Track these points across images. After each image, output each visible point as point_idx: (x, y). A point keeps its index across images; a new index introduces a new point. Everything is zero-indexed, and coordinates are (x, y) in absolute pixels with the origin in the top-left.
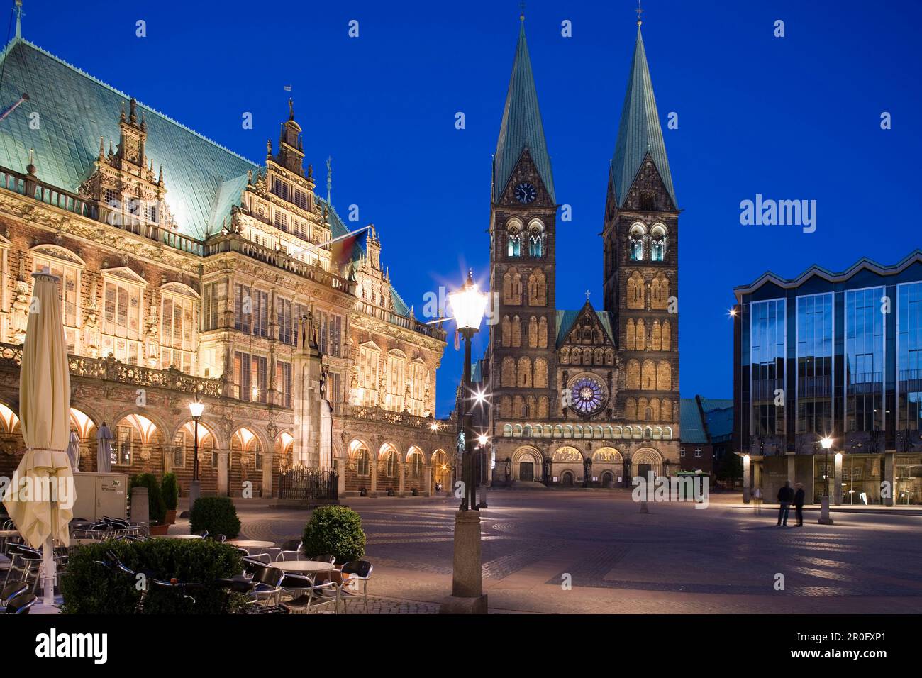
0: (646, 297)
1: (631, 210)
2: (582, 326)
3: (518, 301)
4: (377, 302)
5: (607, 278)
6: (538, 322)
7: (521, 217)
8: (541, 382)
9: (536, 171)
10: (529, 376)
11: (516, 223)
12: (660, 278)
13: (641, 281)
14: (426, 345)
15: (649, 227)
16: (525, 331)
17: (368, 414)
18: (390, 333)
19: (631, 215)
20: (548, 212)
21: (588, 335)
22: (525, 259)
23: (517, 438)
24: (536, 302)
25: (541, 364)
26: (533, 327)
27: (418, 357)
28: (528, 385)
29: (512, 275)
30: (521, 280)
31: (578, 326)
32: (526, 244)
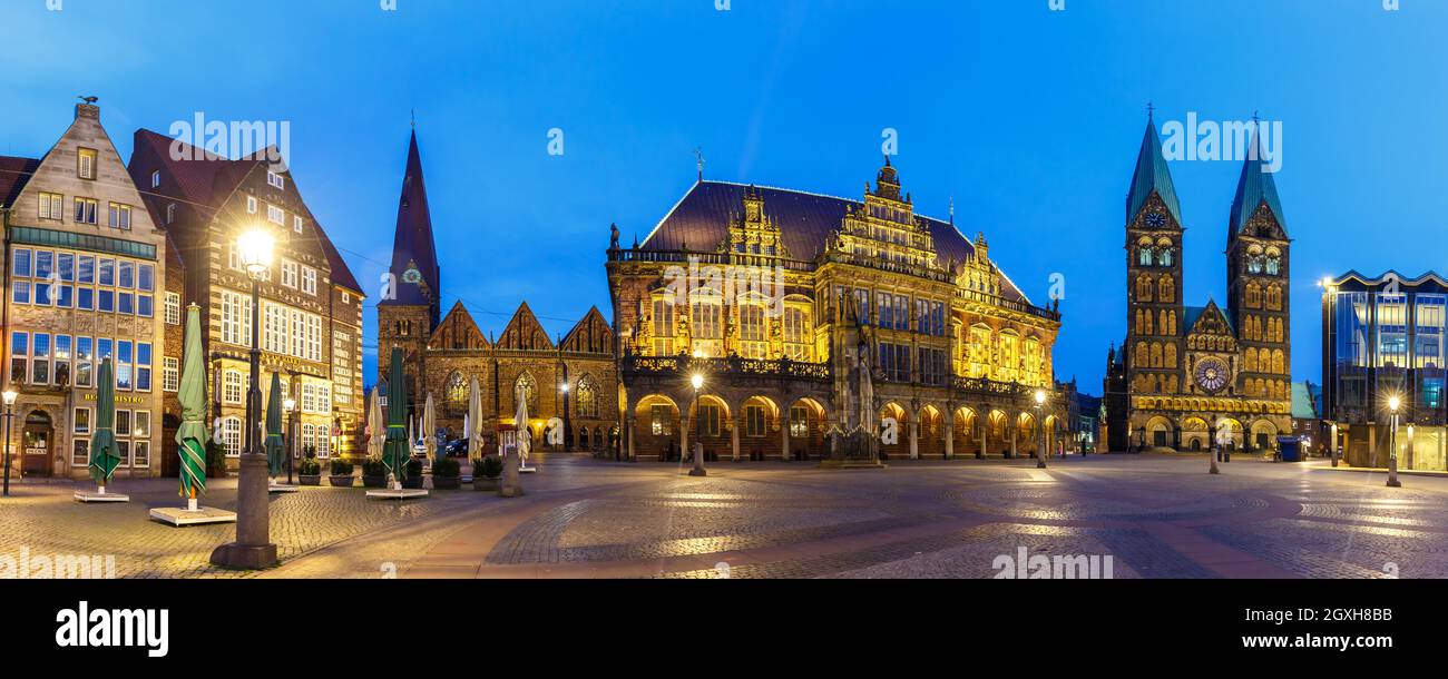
0: (1262, 300)
1: (1249, 236)
2: (1206, 318)
3: (1149, 298)
4: (986, 290)
5: (1229, 284)
6: (1168, 314)
7: (1150, 236)
8: (1171, 362)
9: (1164, 205)
10: (1160, 359)
11: (1146, 240)
12: (1274, 286)
13: (1258, 287)
14: (1040, 324)
15: (1265, 249)
16: (1156, 321)
17: (974, 384)
18: (1000, 315)
19: (1250, 239)
20: (1175, 233)
21: (1212, 326)
22: (1155, 265)
23: (1152, 410)
24: (1166, 299)
25: (1171, 347)
26: (1163, 318)
27: (1033, 334)
28: (1160, 365)
29: (1145, 278)
30: (1152, 282)
31: (1203, 319)
32: (1155, 256)
